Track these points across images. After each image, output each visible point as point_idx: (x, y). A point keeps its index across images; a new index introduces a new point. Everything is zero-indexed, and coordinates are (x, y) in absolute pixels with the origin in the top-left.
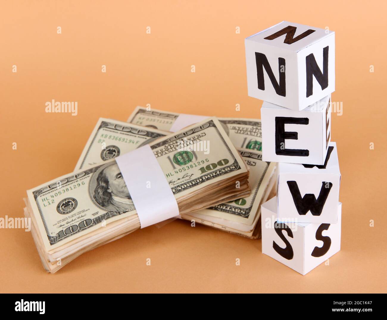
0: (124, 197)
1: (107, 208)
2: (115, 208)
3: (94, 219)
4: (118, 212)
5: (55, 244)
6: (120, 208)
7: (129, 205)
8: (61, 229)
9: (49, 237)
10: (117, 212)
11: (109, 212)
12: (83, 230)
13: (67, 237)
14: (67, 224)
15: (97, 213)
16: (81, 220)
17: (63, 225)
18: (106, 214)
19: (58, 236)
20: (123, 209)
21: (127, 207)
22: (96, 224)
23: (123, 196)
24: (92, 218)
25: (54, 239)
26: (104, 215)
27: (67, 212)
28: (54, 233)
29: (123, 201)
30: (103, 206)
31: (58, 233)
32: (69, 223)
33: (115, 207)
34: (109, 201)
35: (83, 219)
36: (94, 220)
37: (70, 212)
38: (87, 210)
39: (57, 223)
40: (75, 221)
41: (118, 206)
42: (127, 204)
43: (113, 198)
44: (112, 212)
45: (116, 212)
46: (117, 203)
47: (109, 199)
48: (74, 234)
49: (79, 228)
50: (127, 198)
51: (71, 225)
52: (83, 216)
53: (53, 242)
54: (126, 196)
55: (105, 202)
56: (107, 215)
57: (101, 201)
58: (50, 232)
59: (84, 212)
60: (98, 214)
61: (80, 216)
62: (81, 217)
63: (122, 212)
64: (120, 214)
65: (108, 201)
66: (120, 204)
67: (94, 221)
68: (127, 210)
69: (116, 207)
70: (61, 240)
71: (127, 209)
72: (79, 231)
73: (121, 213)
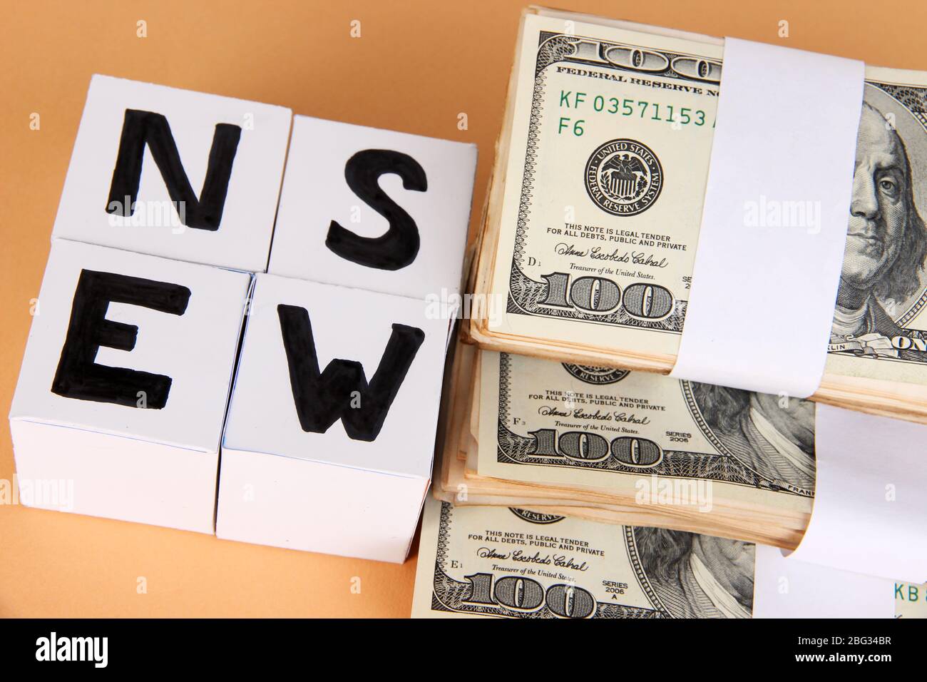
0: (790, 434)
1: (724, 439)
2: (749, 454)
3: (669, 451)
4: (755, 475)
5: (512, 462)
6: (767, 466)
7: (797, 470)
8: (549, 422)
9: (503, 431)
10: (752, 475)
11: (725, 459)
12: (621, 469)
13: (561, 462)
14: (576, 416)
15: (685, 437)
16: (624, 430)
17: (560, 414)
18: (716, 458)
19: (532, 441)
20: (775, 475)
21: (788, 472)
22: (668, 474)
23: (785, 429)
24: (665, 444)
25: (517, 444)
26: (706, 459)
27: (589, 378)
28: (524, 423)
29: (783, 448)
30: (713, 423)
31: (537, 432)
32: (583, 416)
33: (750, 450)
34: (737, 419)
35: (632, 432)
36: (669, 455)
37: (599, 383)
38: (655, 408)
39: (545, 396)
40: (604, 422)
41: (760, 454)
42: (789, 463)
43: (753, 418)
44: (737, 463)
45: (746, 469)
46: (761, 442)
47: (738, 413)
48: (587, 465)
49: (609, 453)
50: (798, 443)
51: (586, 427)
52: (636, 418)
53: (510, 452)
54: (797, 433)
55: (724, 412)
56: (715, 465)
57: (710, 404)
58: (512, 413)
59: (643, 407)
60: (686, 440)
61: (628, 417)
62: (629, 420)
63: (767, 484)
64: (758, 486)
65: (732, 417)
66: (771, 451)
67: (665, 457)
68: (785, 486)
69: (753, 455)
70: (539, 462)
71: (785, 481)
72: (605, 467)
73: (763, 483)
